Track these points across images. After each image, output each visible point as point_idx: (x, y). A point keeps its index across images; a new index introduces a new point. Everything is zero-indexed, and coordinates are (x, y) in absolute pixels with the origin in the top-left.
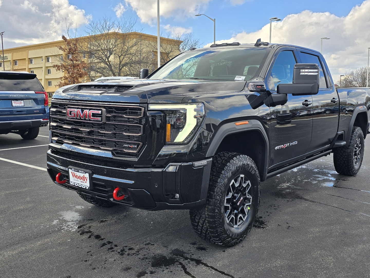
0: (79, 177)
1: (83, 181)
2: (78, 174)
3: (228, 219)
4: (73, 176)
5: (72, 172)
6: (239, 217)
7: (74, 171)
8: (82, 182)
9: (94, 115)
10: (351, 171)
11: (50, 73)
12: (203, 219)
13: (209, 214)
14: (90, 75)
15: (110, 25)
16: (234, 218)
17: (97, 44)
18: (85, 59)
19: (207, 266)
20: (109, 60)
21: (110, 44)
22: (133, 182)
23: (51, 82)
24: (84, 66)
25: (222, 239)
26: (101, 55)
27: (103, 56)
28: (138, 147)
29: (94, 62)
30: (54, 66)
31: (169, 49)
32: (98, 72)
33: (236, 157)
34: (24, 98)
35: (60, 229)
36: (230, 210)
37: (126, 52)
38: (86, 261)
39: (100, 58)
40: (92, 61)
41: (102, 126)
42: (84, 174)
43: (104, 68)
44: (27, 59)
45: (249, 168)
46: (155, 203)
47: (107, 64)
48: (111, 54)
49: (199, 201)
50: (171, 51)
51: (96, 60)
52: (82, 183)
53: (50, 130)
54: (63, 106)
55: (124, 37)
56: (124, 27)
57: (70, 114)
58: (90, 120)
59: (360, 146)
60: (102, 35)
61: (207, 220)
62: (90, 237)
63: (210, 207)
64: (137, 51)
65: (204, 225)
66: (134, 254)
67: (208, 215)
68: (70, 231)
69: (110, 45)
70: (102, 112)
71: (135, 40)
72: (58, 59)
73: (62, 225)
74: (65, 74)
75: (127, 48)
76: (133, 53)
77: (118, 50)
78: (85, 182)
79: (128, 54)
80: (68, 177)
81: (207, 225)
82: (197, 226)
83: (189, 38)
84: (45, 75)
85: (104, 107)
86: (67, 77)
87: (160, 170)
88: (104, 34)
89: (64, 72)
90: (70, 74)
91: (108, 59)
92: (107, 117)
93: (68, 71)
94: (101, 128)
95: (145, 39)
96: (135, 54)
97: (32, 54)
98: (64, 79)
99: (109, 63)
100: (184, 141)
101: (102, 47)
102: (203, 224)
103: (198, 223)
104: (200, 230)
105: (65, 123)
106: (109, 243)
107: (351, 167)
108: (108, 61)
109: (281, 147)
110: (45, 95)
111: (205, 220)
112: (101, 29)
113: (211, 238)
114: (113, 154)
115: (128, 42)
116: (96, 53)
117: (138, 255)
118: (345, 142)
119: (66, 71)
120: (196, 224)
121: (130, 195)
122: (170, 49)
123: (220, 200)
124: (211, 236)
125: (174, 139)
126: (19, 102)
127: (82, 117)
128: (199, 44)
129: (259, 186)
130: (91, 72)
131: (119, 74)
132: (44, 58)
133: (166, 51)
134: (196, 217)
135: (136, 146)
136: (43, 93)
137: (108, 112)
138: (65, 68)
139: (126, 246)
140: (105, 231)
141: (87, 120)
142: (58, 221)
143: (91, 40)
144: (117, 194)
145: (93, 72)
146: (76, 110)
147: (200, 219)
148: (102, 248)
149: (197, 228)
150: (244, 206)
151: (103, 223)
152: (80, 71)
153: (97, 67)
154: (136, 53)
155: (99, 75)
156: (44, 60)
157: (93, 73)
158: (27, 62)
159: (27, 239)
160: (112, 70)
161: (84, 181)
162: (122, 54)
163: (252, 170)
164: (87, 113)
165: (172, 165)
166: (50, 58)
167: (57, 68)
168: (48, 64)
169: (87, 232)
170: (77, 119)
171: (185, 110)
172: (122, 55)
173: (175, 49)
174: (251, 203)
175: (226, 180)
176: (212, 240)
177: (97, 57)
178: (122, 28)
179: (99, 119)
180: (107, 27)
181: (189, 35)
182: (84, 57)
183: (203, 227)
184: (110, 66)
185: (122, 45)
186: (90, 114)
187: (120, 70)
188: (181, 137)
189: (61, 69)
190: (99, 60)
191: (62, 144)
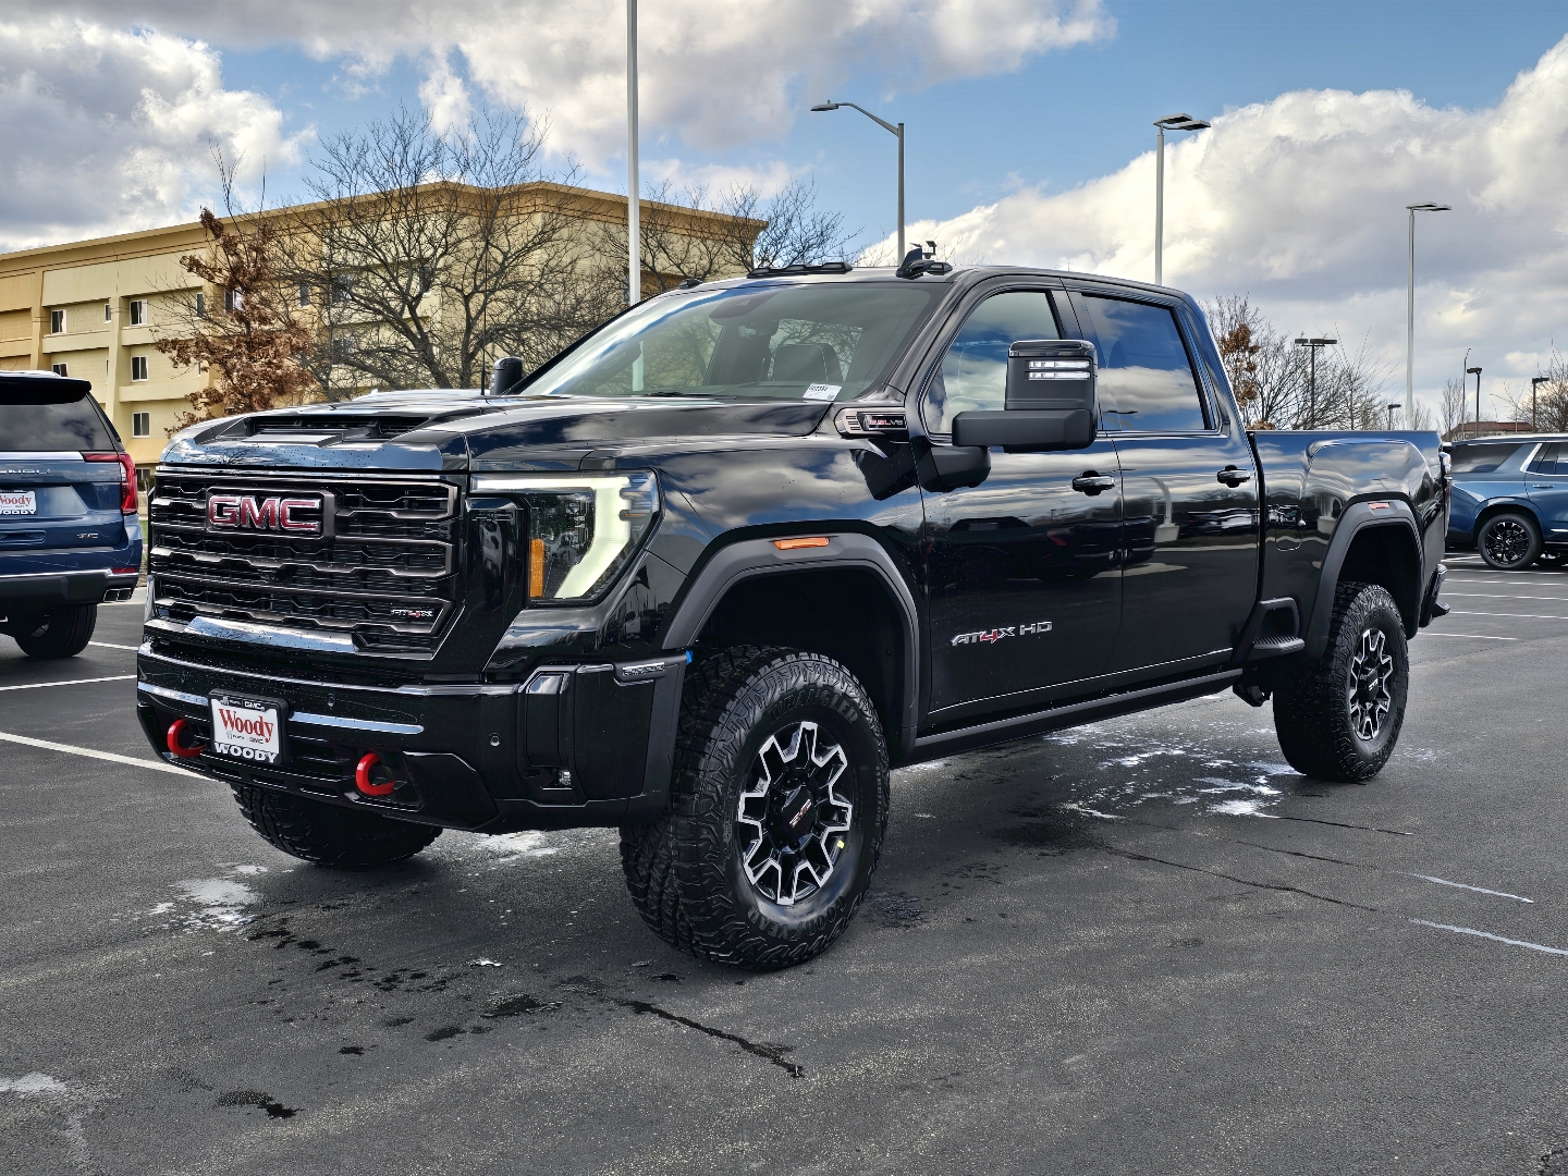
0: (244, 726)
1: (257, 737)
2: (243, 714)
3: (755, 873)
4: (226, 724)
5: (221, 711)
6: (799, 869)
7: (231, 705)
8: (254, 740)
9: (297, 514)
10: (1345, 761)
11: (144, 376)
12: (661, 863)
13: (681, 844)
14: (330, 383)
15: (424, 152)
16: (779, 868)
17: (363, 241)
18: (305, 307)
19: (669, 1017)
20: (419, 312)
21: (423, 239)
22: (421, 728)
23: (146, 416)
24: (294, 341)
25: (729, 935)
26: (383, 291)
27: (391, 294)
28: (435, 614)
29: (349, 324)
30: (162, 346)
31: (697, 260)
32: (365, 368)
33: (784, 659)
34: (36, 481)
35: (178, 927)
36: (761, 841)
37: (495, 275)
38: (265, 1002)
39: (377, 307)
40: (339, 321)
41: (325, 549)
42: (261, 713)
43: (395, 352)
44: (36, 312)
45: (835, 699)
46: (494, 802)
47: (408, 333)
48: (426, 286)
49: (642, 795)
50: (709, 272)
51: (357, 316)
52: (255, 745)
53: (149, 573)
54: (196, 487)
55: (491, 206)
56: (488, 164)
57: (220, 513)
58: (284, 532)
59: (1387, 664)
60: (386, 198)
61: (677, 868)
62: (281, 946)
63: (683, 822)
64: (547, 270)
65: (666, 884)
66: (427, 988)
67: (676, 847)
68: (214, 930)
69: (423, 247)
70: (322, 504)
71: (538, 219)
72: (182, 310)
73: (184, 915)
74: (212, 378)
75: (500, 259)
76: (528, 282)
77: (458, 269)
78: (264, 741)
79: (505, 287)
80: (209, 730)
81: (677, 882)
82: (645, 893)
83: (792, 209)
84: (120, 382)
85: (331, 487)
86: (221, 391)
87: (506, 690)
88: (396, 195)
89: (205, 369)
90: (235, 381)
91: (412, 310)
92: (338, 519)
93: (223, 363)
94: (321, 556)
95: (584, 216)
96: (540, 285)
97: (61, 286)
98: (206, 404)
99: (419, 328)
100: (586, 595)
101: (384, 255)
102: (661, 885)
103: (648, 882)
104: (655, 907)
105: (199, 548)
106: (347, 960)
107: (1339, 743)
108: (415, 318)
109: (978, 638)
110: (123, 470)
111: (668, 868)
112: (381, 171)
113: (691, 936)
114: (356, 641)
115: (507, 232)
116: (359, 281)
117: (441, 990)
118: (1301, 641)
119: (217, 366)
120: (641, 886)
121: (412, 779)
122: (705, 262)
123: (719, 799)
124: (691, 925)
125: (556, 590)
126: (17, 495)
127: (258, 522)
128: (840, 238)
129: (878, 768)
130: (331, 368)
131: (462, 378)
132: (114, 305)
133: (686, 271)
134: (641, 859)
135: (430, 613)
136: (118, 461)
137: (342, 503)
138: (212, 353)
139: (406, 970)
140: (338, 930)
141: (275, 532)
142: (171, 904)
143: (332, 223)
144: (371, 773)
145: (341, 371)
146: (238, 500)
147: (651, 865)
148: (320, 973)
149: (645, 902)
150: (819, 835)
151: (333, 912)
152: (279, 367)
153: (363, 346)
154: (543, 281)
155: (368, 380)
156: (116, 316)
157: (340, 375)
158: (37, 326)
159: (67, 951)
160: (429, 361)
161: (261, 737)
162: (478, 283)
163: (848, 709)
164: (273, 511)
165: (545, 673)
166: (144, 306)
167: (175, 353)
168: (135, 335)
169: (273, 934)
170: (240, 529)
171: (590, 493)
172: (476, 289)
173: (728, 262)
174: (847, 828)
175: (742, 733)
176: (697, 942)
177: (362, 301)
178: (478, 168)
179: (314, 525)
180: (412, 164)
181: (794, 195)
182: (304, 299)
183: (662, 892)
184: (423, 343)
185: (478, 244)
186: (284, 512)
187: (468, 357)
188: (580, 580)
189: (192, 359)
190: (368, 316)
191: (190, 618)
